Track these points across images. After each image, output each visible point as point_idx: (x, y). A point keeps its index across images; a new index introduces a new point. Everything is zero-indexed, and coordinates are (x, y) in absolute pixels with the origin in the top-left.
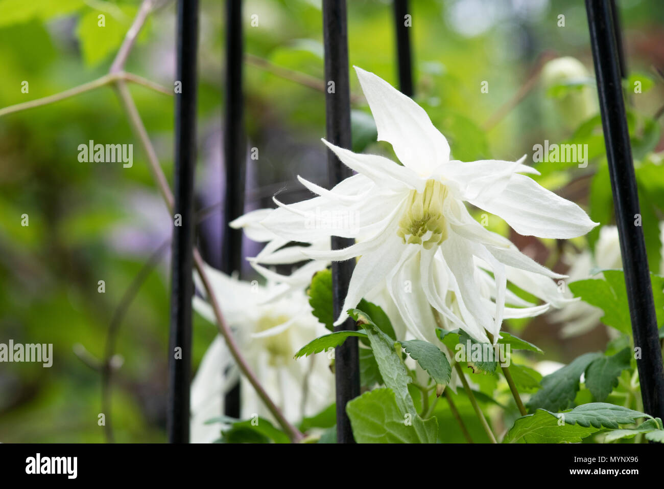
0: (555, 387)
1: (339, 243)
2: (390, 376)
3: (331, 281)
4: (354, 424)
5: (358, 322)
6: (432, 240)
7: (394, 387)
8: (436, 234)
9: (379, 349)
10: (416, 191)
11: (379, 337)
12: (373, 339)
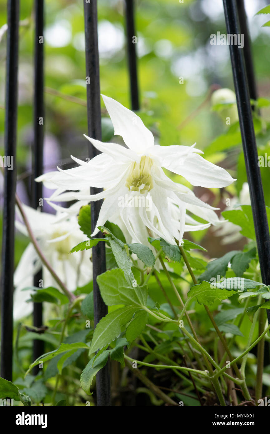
0: (215, 268)
1: (95, 191)
2: (121, 262)
3: (90, 211)
4: (101, 288)
5: (104, 233)
6: (145, 189)
7: (123, 268)
8: (147, 186)
9: (115, 248)
10: (135, 162)
11: (115, 241)
12: (112, 243)
